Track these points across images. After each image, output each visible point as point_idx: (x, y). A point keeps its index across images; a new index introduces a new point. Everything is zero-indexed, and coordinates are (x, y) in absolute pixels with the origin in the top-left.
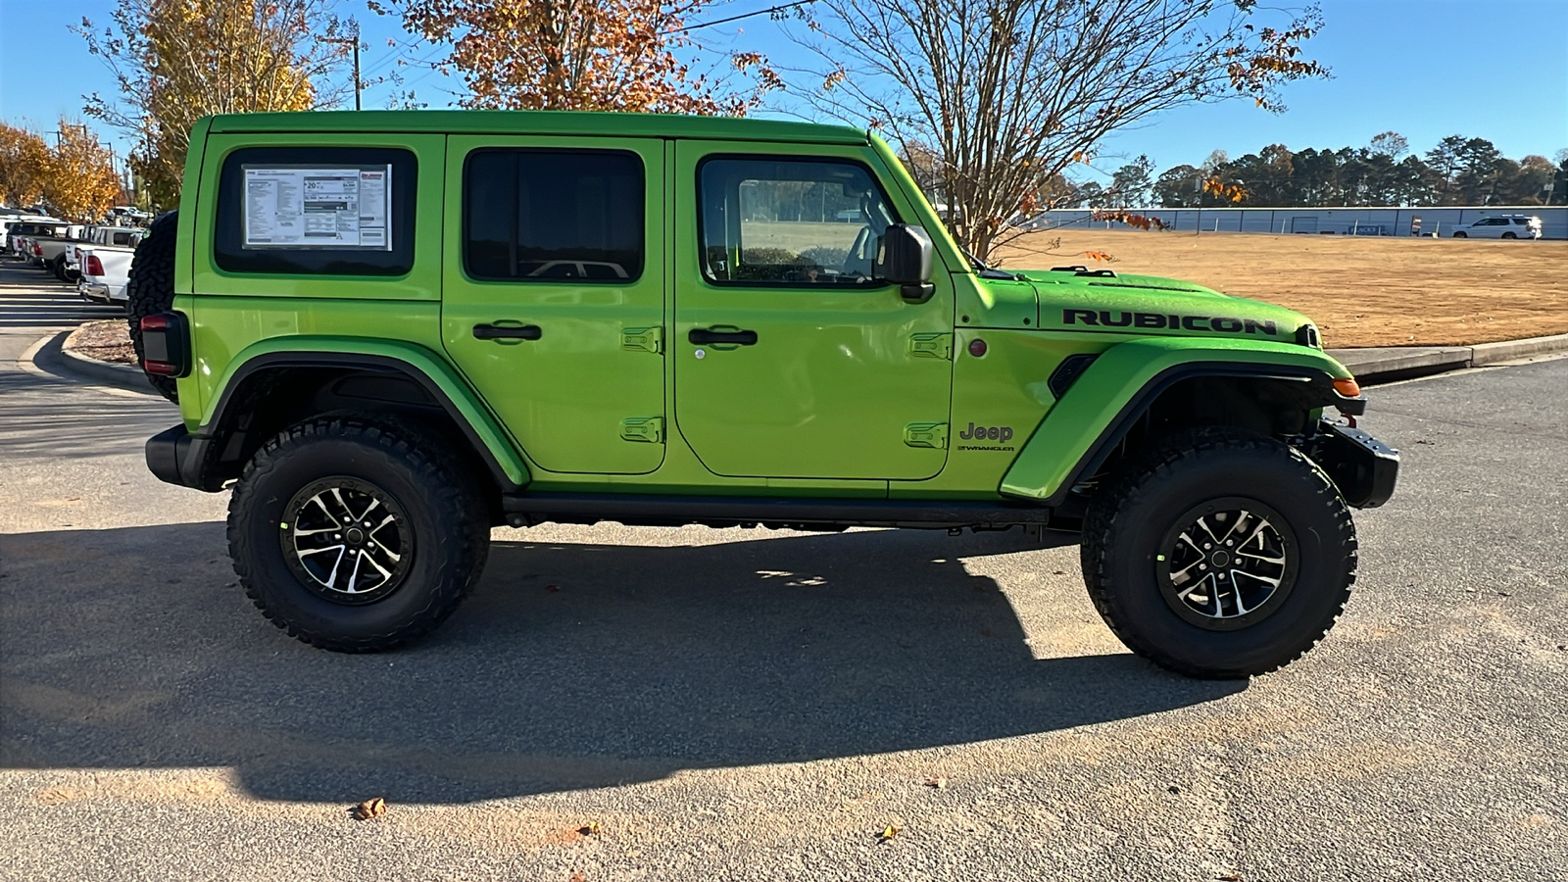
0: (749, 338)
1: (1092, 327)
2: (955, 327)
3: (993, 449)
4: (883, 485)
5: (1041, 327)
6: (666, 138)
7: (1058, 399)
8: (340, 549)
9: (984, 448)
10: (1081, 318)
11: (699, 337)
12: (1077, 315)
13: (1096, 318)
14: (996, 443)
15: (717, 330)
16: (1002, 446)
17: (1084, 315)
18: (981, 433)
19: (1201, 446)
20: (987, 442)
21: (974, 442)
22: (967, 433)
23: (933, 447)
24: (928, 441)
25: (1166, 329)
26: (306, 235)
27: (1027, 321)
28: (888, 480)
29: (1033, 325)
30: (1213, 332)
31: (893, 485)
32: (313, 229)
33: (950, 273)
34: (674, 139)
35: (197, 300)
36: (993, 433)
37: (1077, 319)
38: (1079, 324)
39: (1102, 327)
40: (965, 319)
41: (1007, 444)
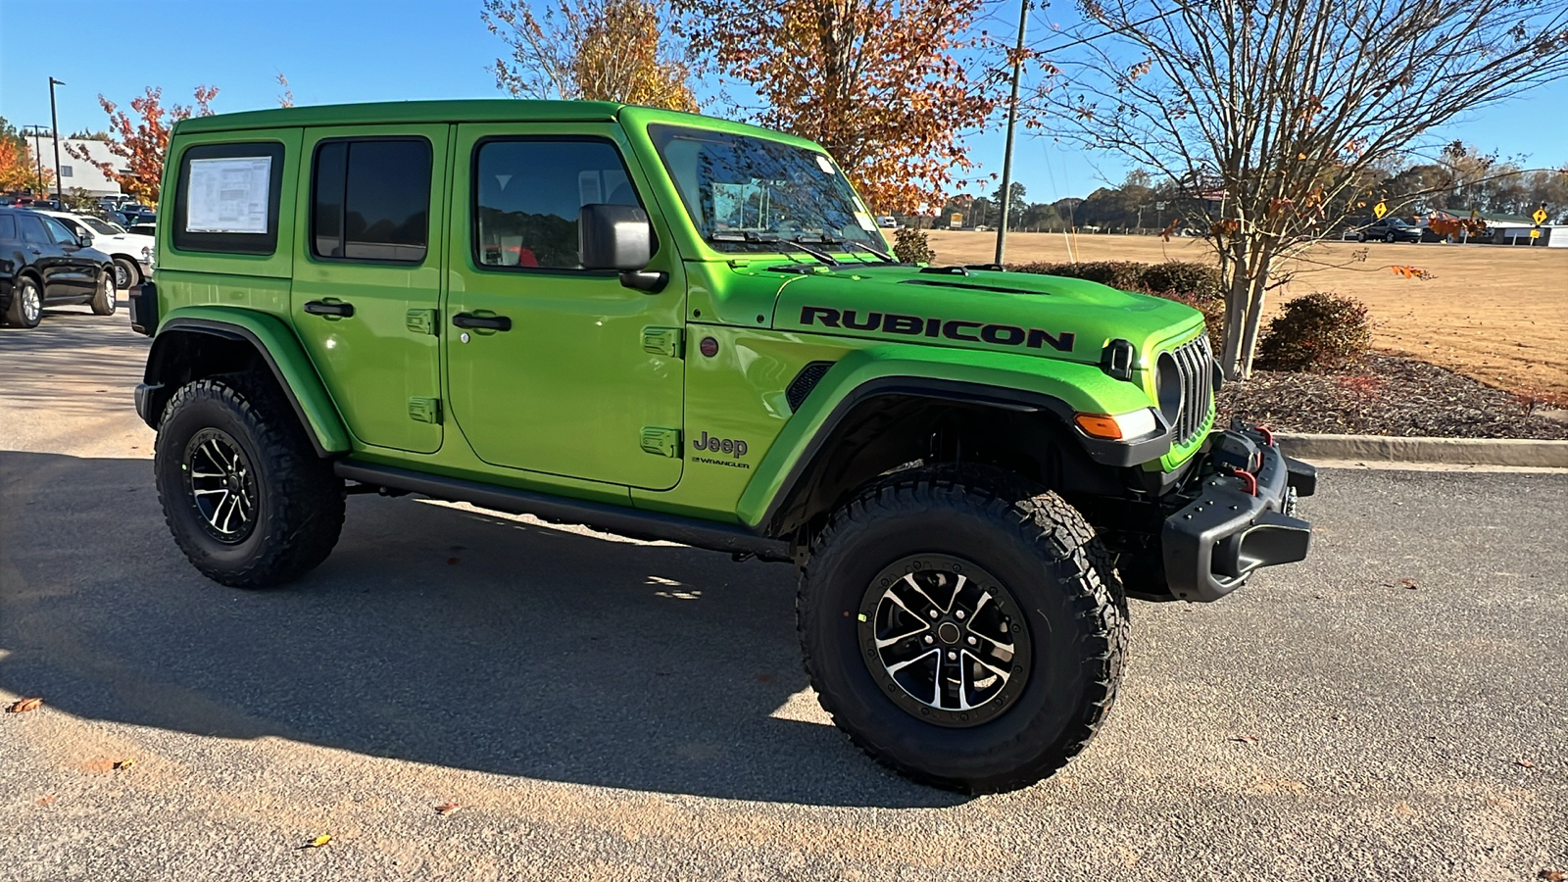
0: (504, 324)
1: (831, 330)
2: (687, 322)
3: (727, 464)
4: (624, 491)
5: (775, 327)
6: (451, 123)
7: (794, 412)
8: (224, 493)
9: (718, 462)
10: (820, 318)
11: (462, 320)
12: (817, 314)
13: (838, 319)
14: (730, 457)
15: (481, 315)
16: (737, 461)
17: (825, 315)
18: (714, 444)
19: (902, 484)
20: (719, 455)
21: (707, 453)
22: (700, 444)
23: (664, 455)
24: (659, 447)
25: (921, 337)
26: (221, 219)
27: (760, 319)
28: (629, 487)
29: (766, 324)
30: (983, 343)
31: (635, 493)
32: (226, 214)
33: (683, 260)
34: (456, 123)
35: (163, 273)
36: (728, 446)
37: (815, 318)
38: (818, 325)
39: (844, 330)
40: (697, 314)
41: (742, 459)
